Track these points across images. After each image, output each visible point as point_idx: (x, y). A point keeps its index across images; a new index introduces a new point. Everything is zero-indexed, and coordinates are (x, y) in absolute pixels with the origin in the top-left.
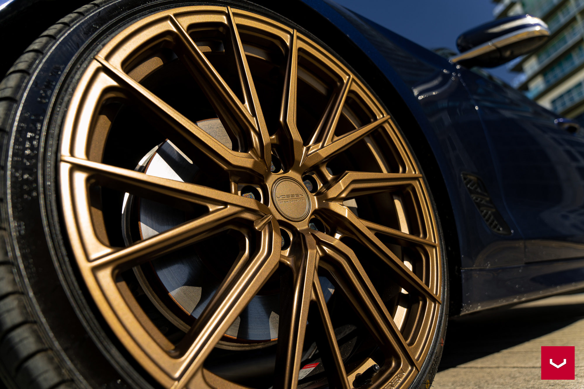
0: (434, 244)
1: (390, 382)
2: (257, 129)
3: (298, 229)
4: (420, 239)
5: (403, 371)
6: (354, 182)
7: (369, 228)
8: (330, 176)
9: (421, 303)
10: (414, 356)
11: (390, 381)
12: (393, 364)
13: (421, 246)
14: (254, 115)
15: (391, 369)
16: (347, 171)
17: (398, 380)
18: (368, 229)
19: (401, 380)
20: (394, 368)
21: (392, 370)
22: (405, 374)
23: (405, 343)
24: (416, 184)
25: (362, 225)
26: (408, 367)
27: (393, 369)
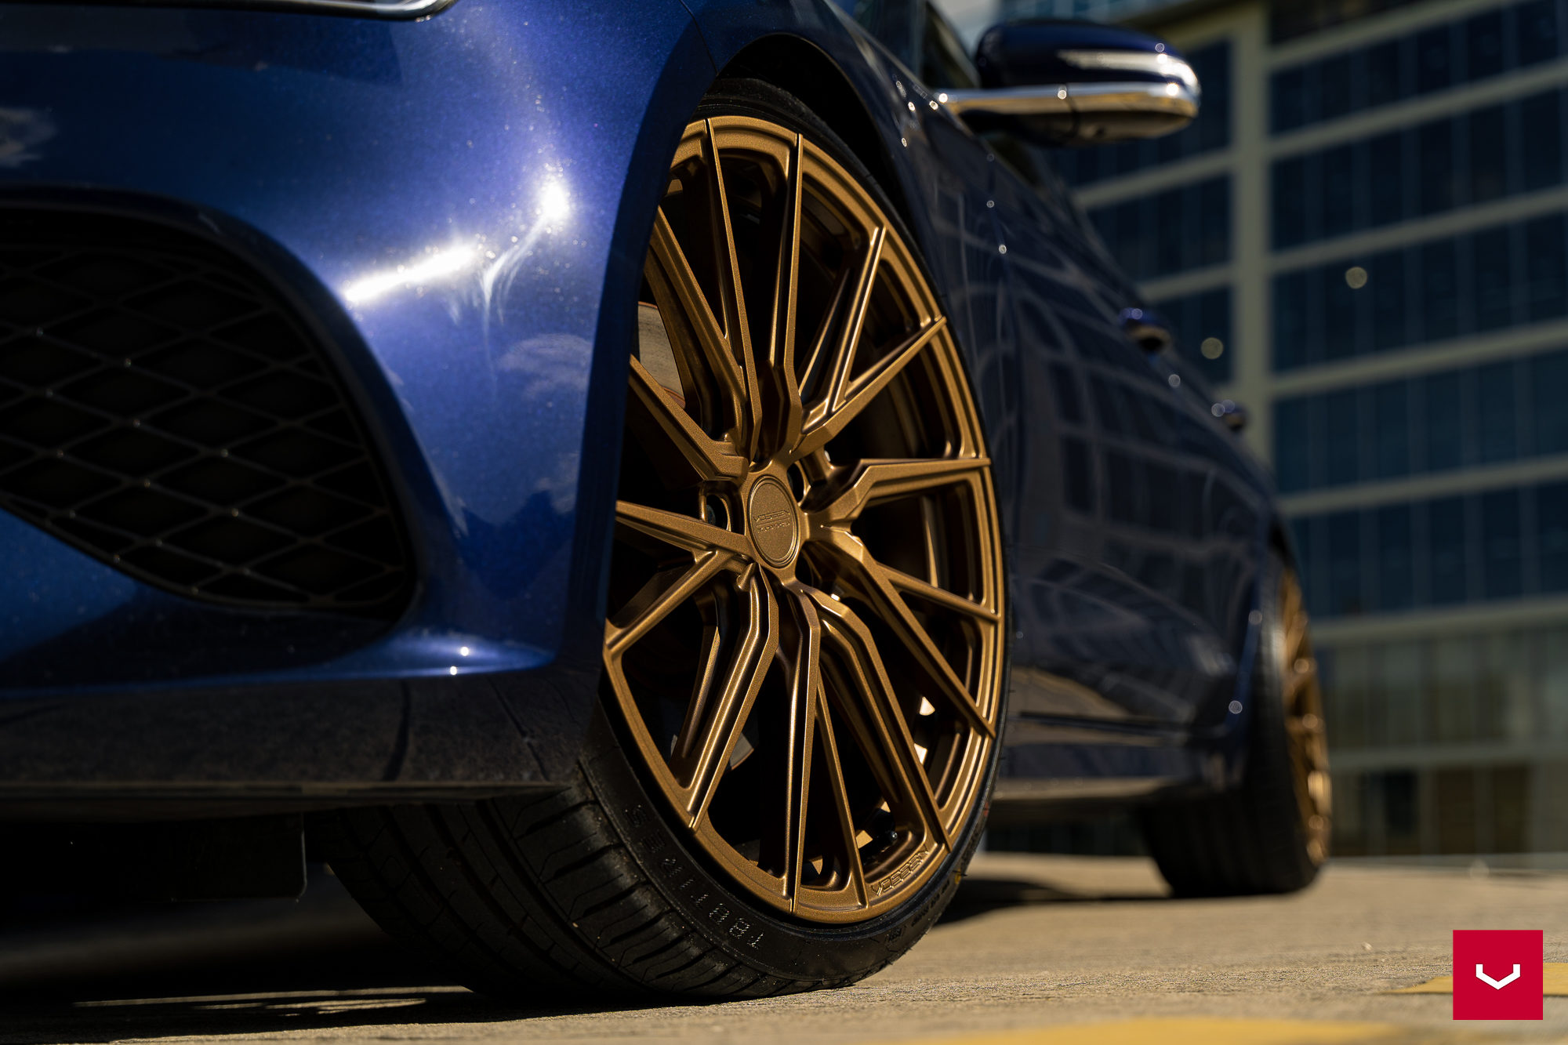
0: (994, 617)
1: (908, 863)
2: (745, 392)
3: (783, 584)
4: (967, 603)
5: (926, 848)
6: (878, 484)
7: (895, 584)
8: (829, 468)
9: (958, 736)
10: (945, 824)
11: (907, 860)
12: (910, 836)
13: (971, 618)
14: (741, 361)
15: (906, 845)
16: (863, 462)
17: (919, 861)
18: (892, 587)
19: (923, 861)
20: (911, 842)
21: (908, 846)
22: (929, 854)
23: (934, 799)
24: (975, 479)
25: (883, 576)
26: (933, 844)
27: (909, 844)
